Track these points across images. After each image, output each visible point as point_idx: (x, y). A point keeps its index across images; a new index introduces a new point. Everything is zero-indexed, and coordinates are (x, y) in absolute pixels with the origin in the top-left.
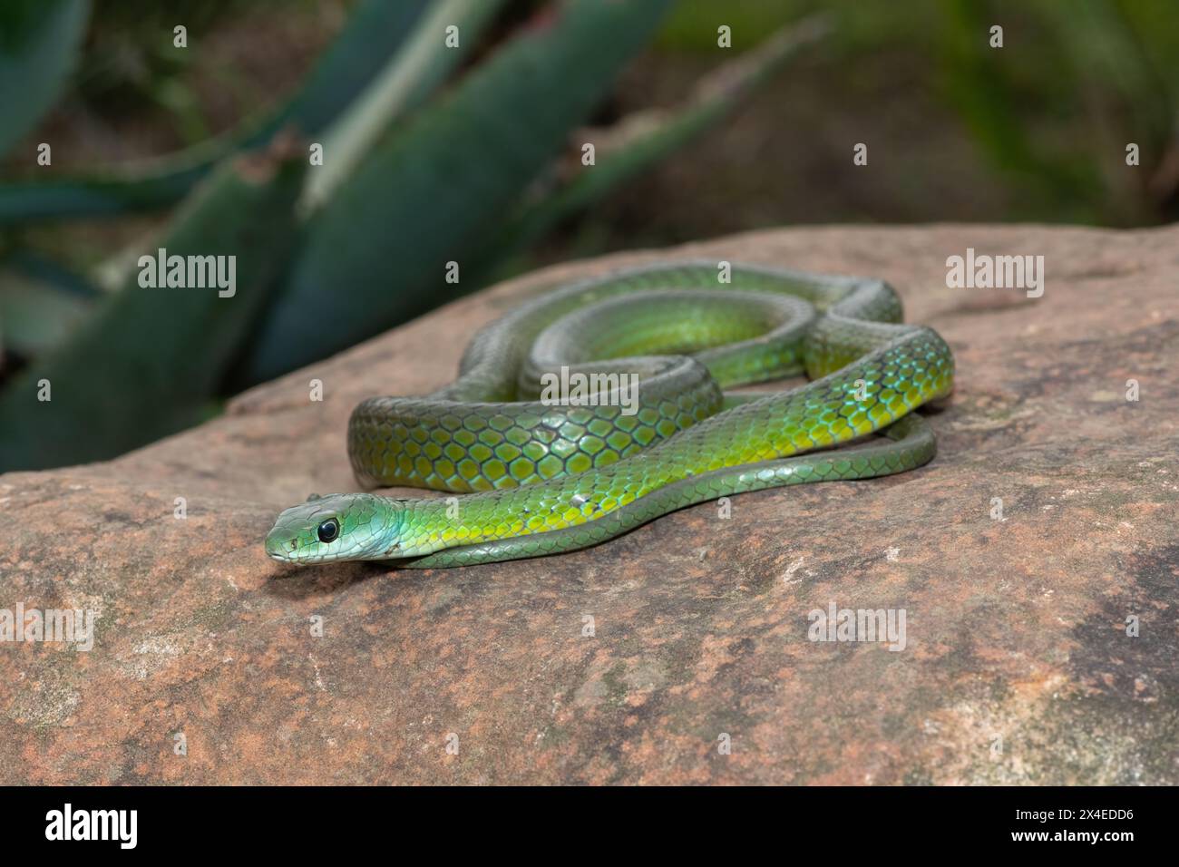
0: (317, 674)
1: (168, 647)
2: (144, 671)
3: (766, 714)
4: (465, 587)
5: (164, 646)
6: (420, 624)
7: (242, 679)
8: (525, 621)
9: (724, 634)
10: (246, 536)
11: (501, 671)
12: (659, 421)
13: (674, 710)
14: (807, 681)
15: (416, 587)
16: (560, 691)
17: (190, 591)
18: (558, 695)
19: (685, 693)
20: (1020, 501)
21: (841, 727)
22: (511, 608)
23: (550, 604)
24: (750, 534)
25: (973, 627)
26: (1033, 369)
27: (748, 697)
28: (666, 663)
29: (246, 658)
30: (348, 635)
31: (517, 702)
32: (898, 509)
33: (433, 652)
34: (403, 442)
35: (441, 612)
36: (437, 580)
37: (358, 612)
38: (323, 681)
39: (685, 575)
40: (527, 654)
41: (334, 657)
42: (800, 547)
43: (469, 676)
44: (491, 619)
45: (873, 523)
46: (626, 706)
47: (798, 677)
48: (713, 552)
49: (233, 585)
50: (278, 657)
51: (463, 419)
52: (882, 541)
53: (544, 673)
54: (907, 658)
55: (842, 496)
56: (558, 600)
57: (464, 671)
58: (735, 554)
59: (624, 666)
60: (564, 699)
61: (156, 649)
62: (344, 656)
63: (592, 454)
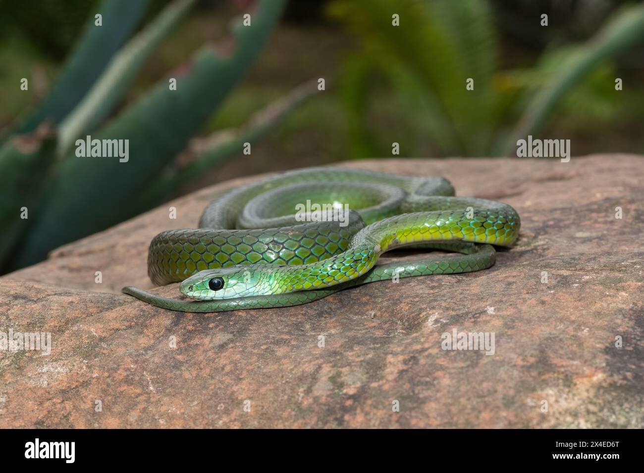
0: (150, 383)
1: (59, 368)
2: (46, 382)
3: (431, 397)
4: (235, 333)
5: (57, 368)
6: (210, 353)
7: (105, 386)
8: (273, 351)
9: (398, 354)
10: (99, 307)
11: (263, 378)
12: (339, 240)
13: (374, 396)
14: (453, 378)
15: (205, 334)
16: (303, 387)
17: (69, 337)
18: (301, 390)
19: (380, 386)
20: (559, 282)
21: (478, 403)
22: (264, 344)
23: (287, 341)
24: (401, 302)
25: (547, 348)
26: (538, 221)
27: (419, 388)
28: (366, 371)
29: (106, 374)
30: (167, 361)
31: (276, 395)
32: (487, 287)
33: (220, 369)
34: (190, 253)
35: (222, 347)
36: (218, 329)
37: (171, 348)
38: (154, 387)
39: (365, 325)
40: (278, 368)
41: (159, 373)
42: (434, 308)
43: (244, 382)
44: (252, 350)
45: (474, 295)
46: (345, 394)
47: (447, 376)
48: (379, 314)
49: (95, 334)
50: (125, 374)
51: (227, 238)
52: (482, 304)
53: (291, 378)
54: (512, 364)
55: (450, 283)
56: (291, 339)
57: (240, 379)
58: (393, 314)
59: (341, 372)
60: (306, 392)
61: (52, 370)
62: (165, 373)
63: (303, 258)
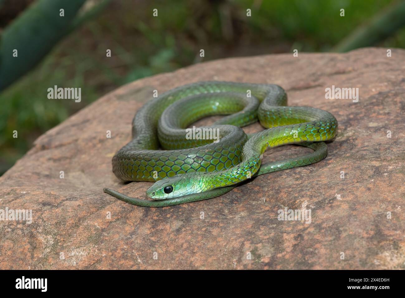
0: (138, 257)
1: (81, 253)
2: (75, 262)
3: (316, 262)
4: (184, 220)
5: (80, 252)
6: (172, 236)
7: (111, 261)
8: (210, 232)
9: (290, 233)
10: (96, 207)
11: (209, 252)
12: (235, 151)
13: (281, 263)
14: (327, 249)
15: (166, 222)
16: (235, 258)
17: (83, 230)
18: (235, 260)
19: (284, 256)
20: (374, 172)
21: (345, 265)
22: (204, 227)
23: (217, 224)
24: (281, 192)
25: (379, 223)
26: (343, 115)
27: (307, 256)
28: (272, 245)
29: (110, 254)
30: (145, 242)
31: (219, 263)
32: (332, 179)
33: (180, 246)
34: (145, 167)
35: (178, 231)
36: (173, 218)
37: (146, 233)
38: (141, 260)
39: (261, 209)
40: (216, 245)
41: (143, 251)
42: (303, 196)
43: (197, 254)
44: (197, 232)
45: (325, 185)
46: (263, 262)
47: (323, 247)
48: (268, 200)
49: (98, 227)
50: (122, 252)
51: (168, 157)
52: (332, 192)
53: (226, 252)
54: (360, 237)
55: (306, 174)
56: (219, 222)
57: (194, 253)
58: (277, 200)
59: (257, 248)
60: (238, 261)
61: (77, 254)
62: (146, 250)
63: (215, 165)
